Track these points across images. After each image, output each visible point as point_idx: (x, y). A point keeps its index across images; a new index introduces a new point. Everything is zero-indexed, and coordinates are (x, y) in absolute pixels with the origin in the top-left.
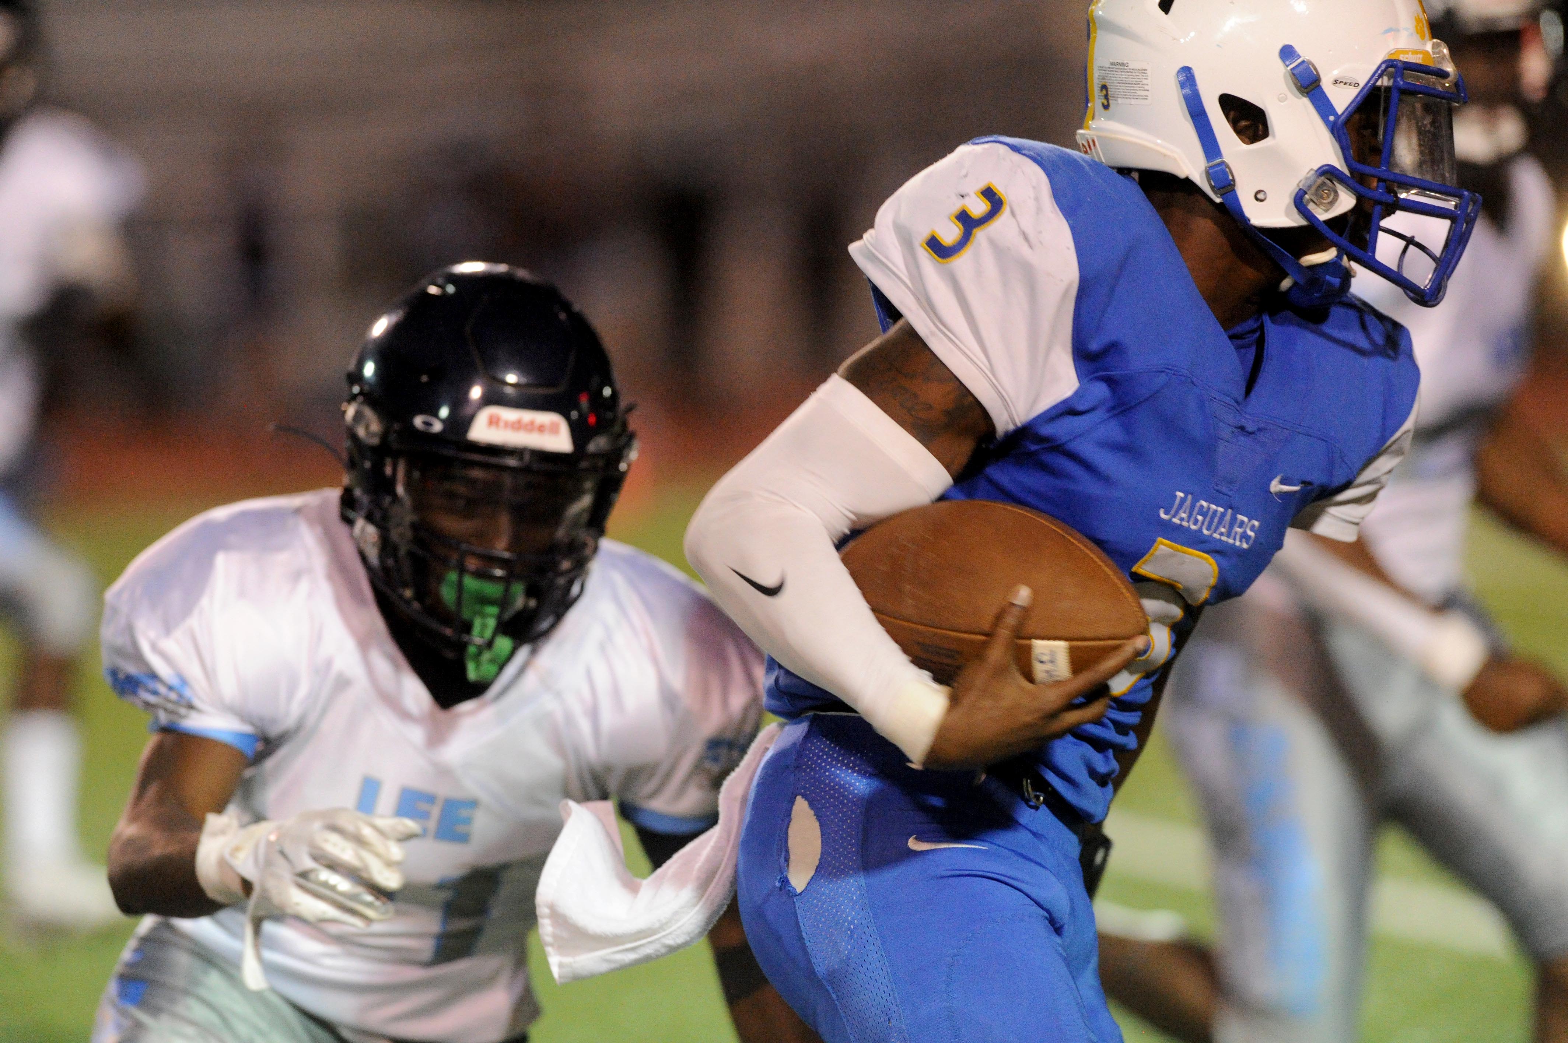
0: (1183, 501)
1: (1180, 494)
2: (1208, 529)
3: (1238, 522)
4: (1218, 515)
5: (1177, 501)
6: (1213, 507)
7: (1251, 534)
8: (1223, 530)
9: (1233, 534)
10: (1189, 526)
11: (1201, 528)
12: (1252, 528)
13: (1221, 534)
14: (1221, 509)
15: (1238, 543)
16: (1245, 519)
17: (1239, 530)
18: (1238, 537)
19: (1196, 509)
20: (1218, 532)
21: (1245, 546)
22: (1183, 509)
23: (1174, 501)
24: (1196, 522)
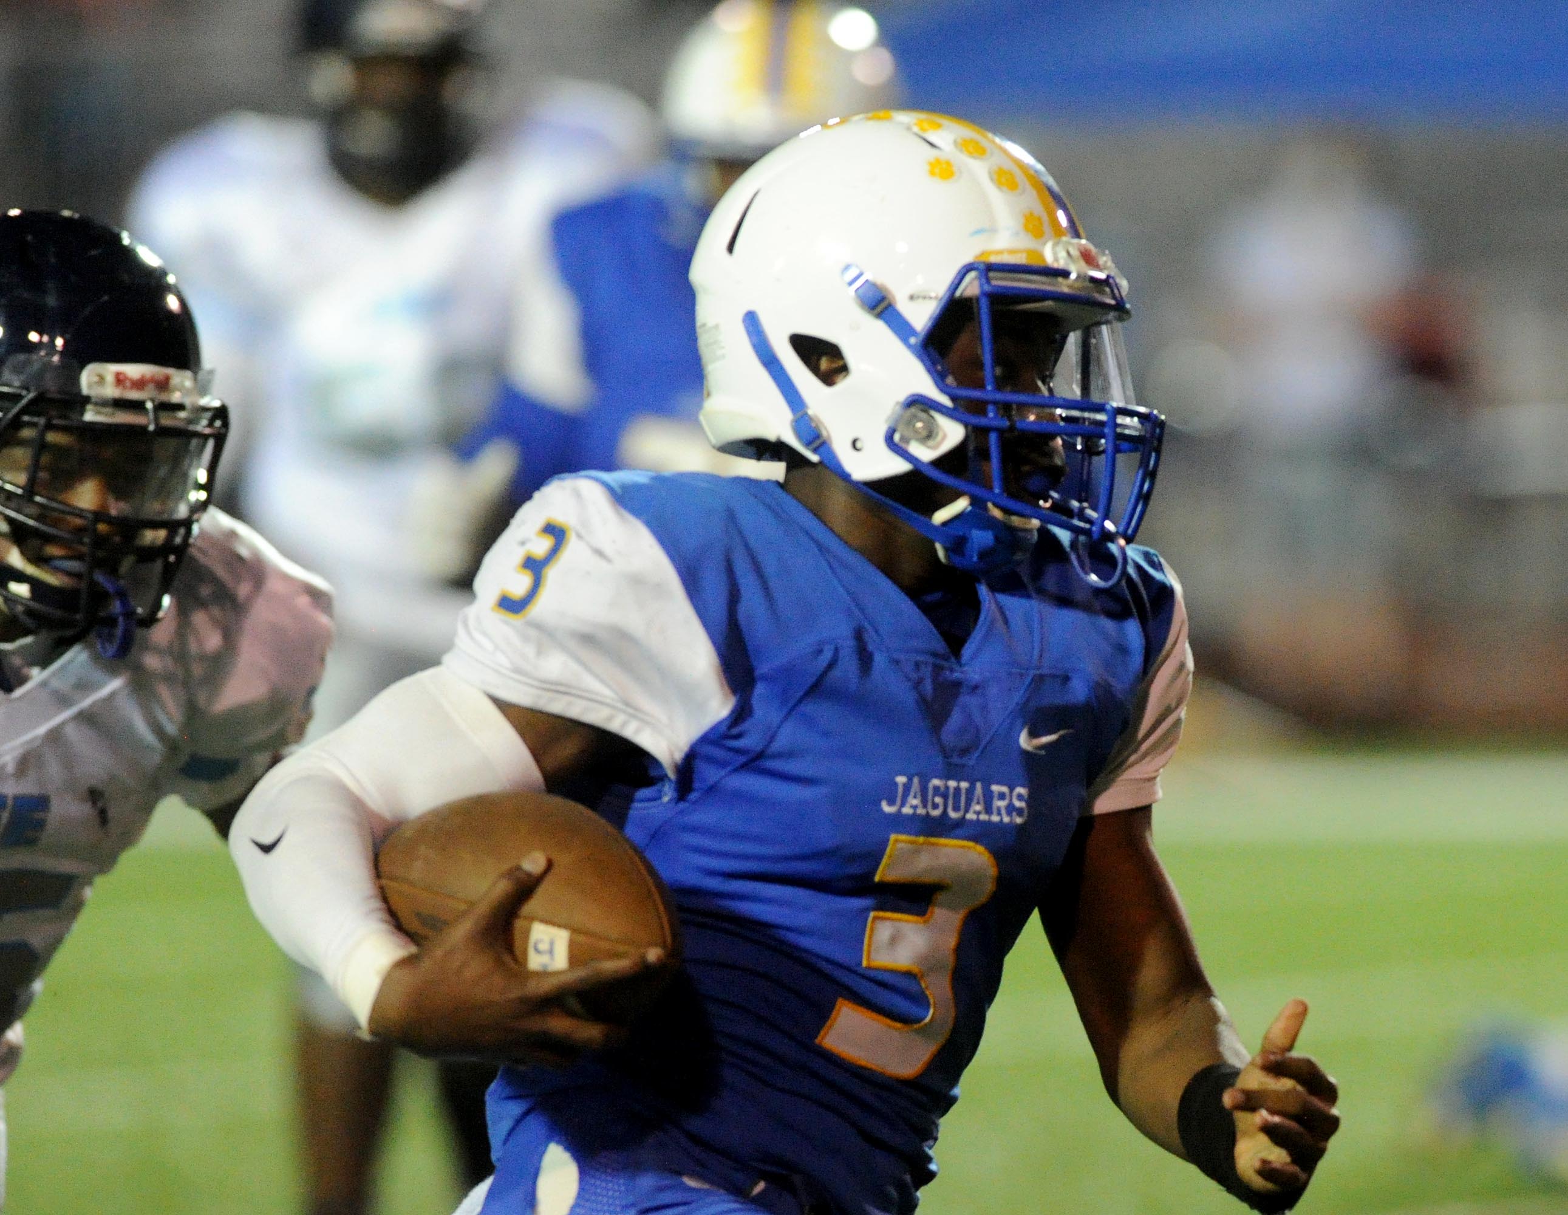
0: (907, 787)
1: (901, 780)
2: (956, 808)
3: (996, 795)
4: (963, 792)
5: (900, 789)
6: (952, 784)
7: (1018, 804)
8: (978, 808)
9: (995, 810)
10: (928, 813)
11: (945, 812)
12: (1020, 797)
13: (978, 813)
14: (964, 785)
15: (1006, 819)
16: (1004, 789)
17: (1002, 804)
18: (1003, 812)
19: (930, 792)
20: (972, 810)
21: (1019, 820)
22: (912, 794)
23: (897, 789)
24: (935, 806)
